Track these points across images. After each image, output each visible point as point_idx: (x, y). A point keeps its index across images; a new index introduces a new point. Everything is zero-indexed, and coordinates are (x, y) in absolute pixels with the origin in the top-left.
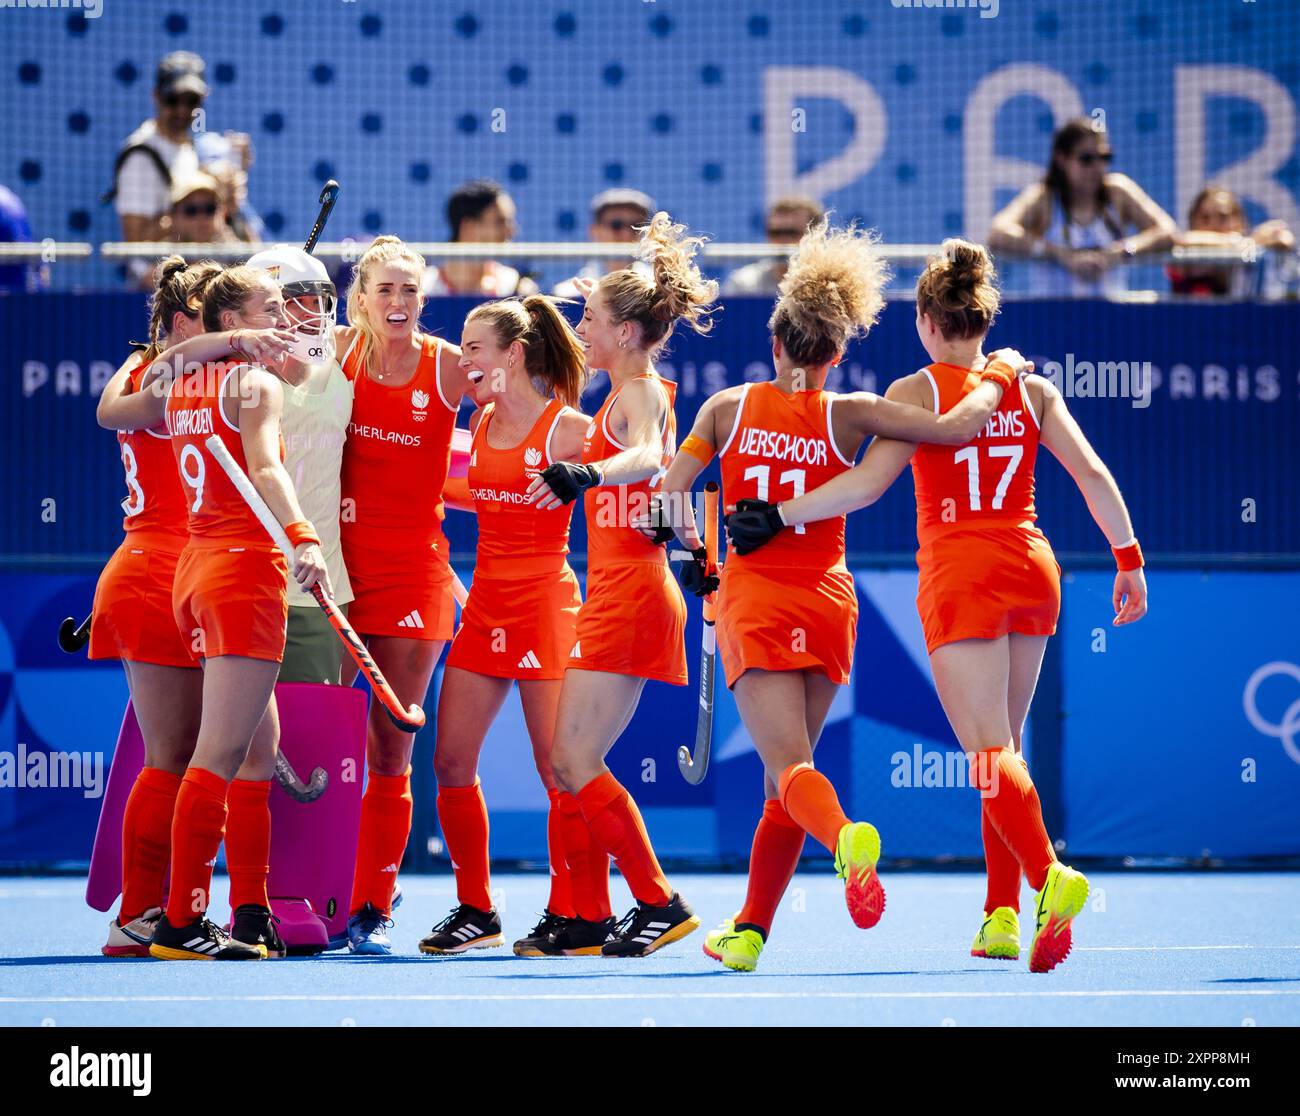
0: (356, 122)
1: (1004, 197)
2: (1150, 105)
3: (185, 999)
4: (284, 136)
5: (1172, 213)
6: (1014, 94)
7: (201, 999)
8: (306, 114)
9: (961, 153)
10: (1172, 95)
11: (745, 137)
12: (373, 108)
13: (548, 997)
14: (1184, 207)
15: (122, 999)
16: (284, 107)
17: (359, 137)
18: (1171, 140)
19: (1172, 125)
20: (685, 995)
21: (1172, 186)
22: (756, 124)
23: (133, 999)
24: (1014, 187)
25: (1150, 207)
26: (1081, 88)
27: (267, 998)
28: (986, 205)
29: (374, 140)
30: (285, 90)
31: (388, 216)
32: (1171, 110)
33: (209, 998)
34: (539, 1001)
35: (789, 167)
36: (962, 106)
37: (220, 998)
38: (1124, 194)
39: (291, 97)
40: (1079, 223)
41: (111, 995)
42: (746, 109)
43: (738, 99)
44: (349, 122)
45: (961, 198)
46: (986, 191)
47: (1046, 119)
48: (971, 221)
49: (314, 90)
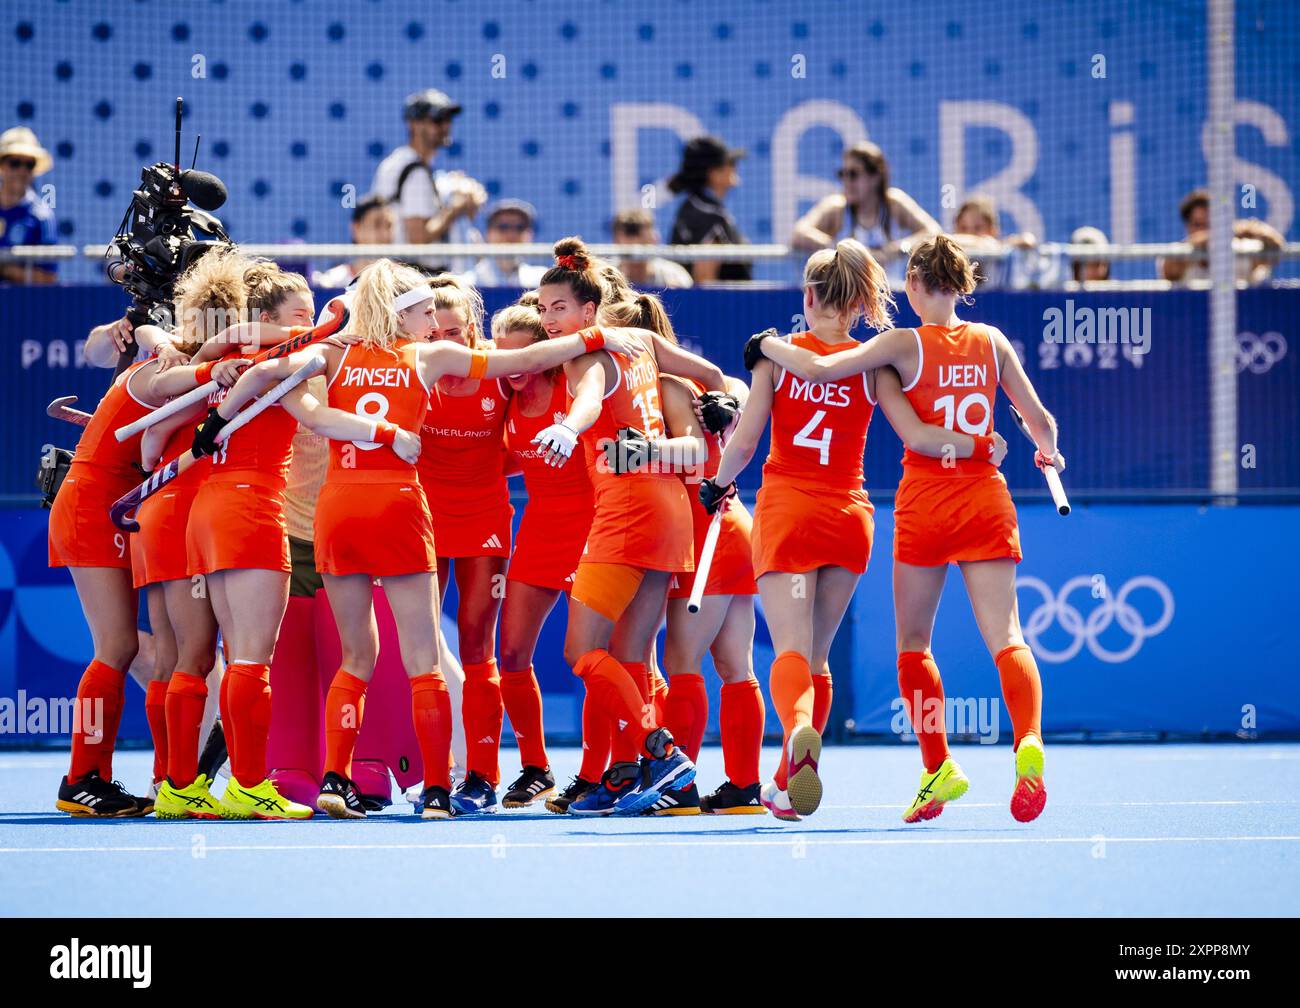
0: (286, 149)
1: (804, 207)
2: (920, 133)
3: (152, 849)
4: (230, 160)
5: (938, 219)
6: (813, 125)
7: (165, 849)
8: (247, 142)
9: (769, 172)
10: (937, 125)
11: (599, 160)
12: (301, 137)
13: (443, 846)
14: (949, 217)
15: (102, 849)
16: (229, 137)
17: (289, 161)
18: (937, 162)
19: (937, 149)
20: (551, 845)
21: (938, 197)
22: (606, 149)
23: (112, 849)
24: (813, 200)
25: (920, 215)
26: (866, 120)
27: (217, 848)
28: (791, 213)
29: (301, 163)
30: (230, 124)
31: (313, 223)
32: (937, 137)
33: (171, 848)
34: (436, 849)
35: (633, 183)
36: (771, 133)
37: (180, 848)
38: (900, 206)
39: (235, 129)
40: (865, 228)
41: (94, 846)
42: (599, 136)
43: (593, 129)
44: (281, 149)
45: (770, 208)
46: (791, 202)
47: (837, 145)
48: (779, 226)
49: (253, 123)
